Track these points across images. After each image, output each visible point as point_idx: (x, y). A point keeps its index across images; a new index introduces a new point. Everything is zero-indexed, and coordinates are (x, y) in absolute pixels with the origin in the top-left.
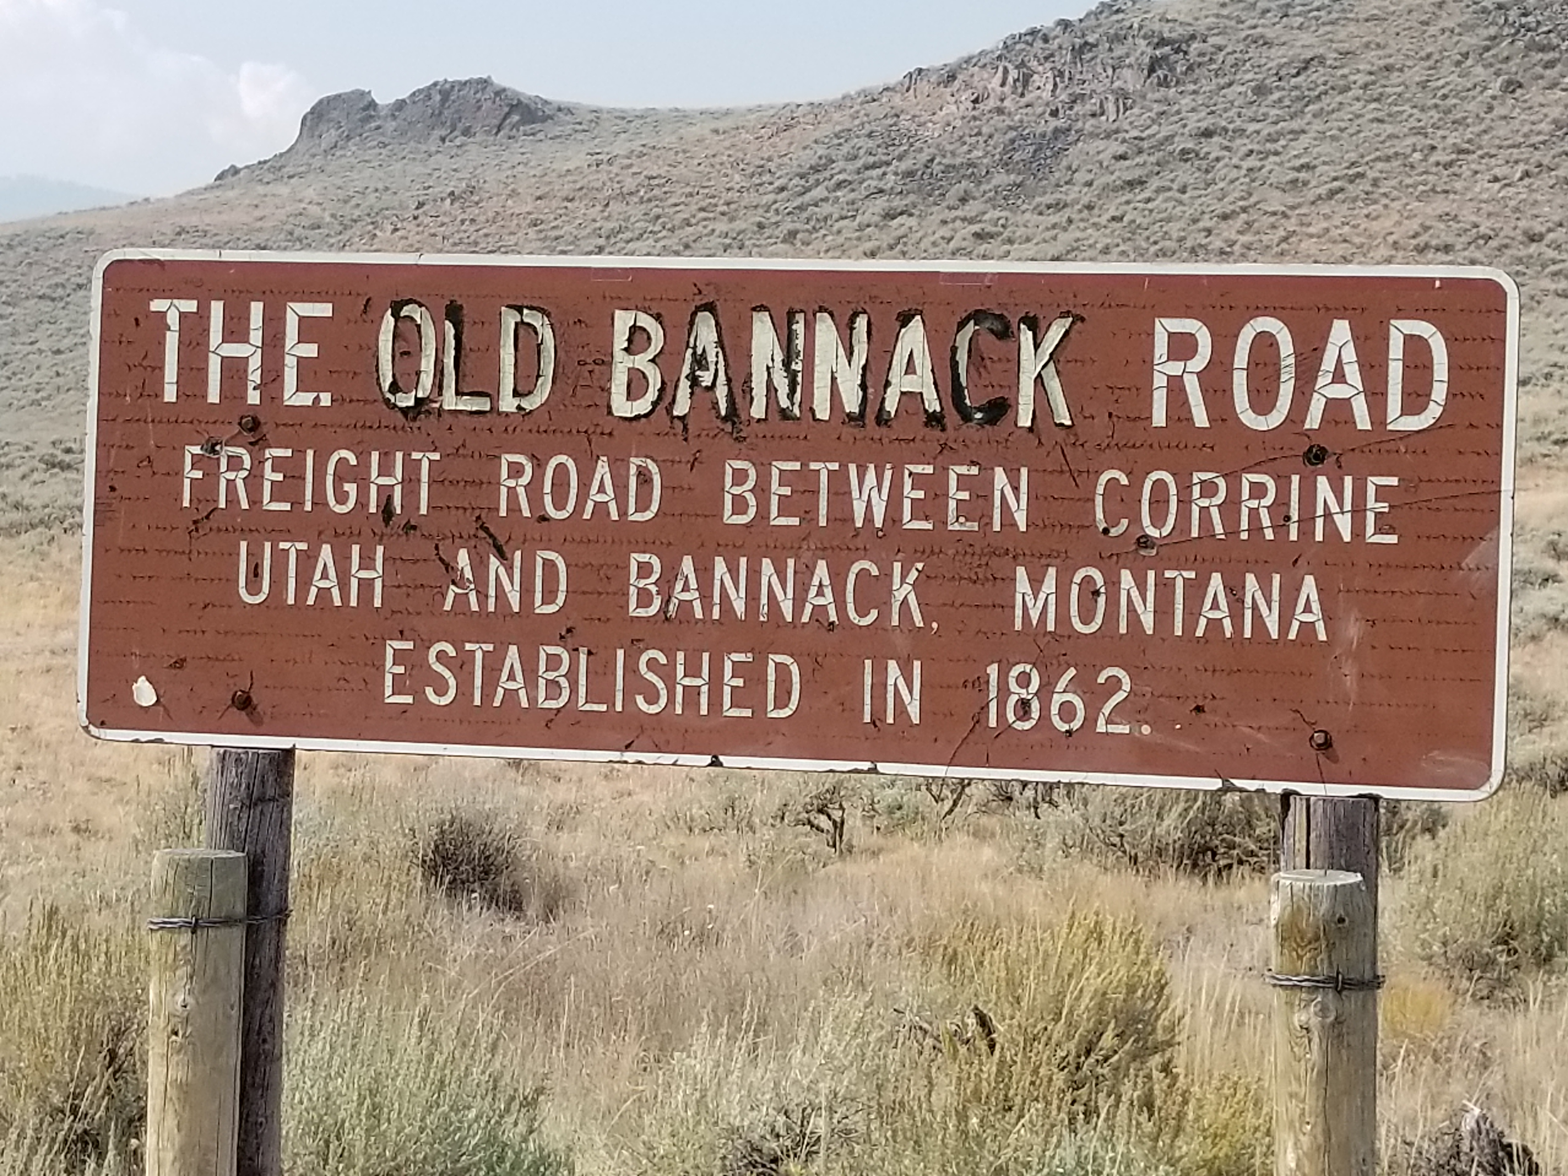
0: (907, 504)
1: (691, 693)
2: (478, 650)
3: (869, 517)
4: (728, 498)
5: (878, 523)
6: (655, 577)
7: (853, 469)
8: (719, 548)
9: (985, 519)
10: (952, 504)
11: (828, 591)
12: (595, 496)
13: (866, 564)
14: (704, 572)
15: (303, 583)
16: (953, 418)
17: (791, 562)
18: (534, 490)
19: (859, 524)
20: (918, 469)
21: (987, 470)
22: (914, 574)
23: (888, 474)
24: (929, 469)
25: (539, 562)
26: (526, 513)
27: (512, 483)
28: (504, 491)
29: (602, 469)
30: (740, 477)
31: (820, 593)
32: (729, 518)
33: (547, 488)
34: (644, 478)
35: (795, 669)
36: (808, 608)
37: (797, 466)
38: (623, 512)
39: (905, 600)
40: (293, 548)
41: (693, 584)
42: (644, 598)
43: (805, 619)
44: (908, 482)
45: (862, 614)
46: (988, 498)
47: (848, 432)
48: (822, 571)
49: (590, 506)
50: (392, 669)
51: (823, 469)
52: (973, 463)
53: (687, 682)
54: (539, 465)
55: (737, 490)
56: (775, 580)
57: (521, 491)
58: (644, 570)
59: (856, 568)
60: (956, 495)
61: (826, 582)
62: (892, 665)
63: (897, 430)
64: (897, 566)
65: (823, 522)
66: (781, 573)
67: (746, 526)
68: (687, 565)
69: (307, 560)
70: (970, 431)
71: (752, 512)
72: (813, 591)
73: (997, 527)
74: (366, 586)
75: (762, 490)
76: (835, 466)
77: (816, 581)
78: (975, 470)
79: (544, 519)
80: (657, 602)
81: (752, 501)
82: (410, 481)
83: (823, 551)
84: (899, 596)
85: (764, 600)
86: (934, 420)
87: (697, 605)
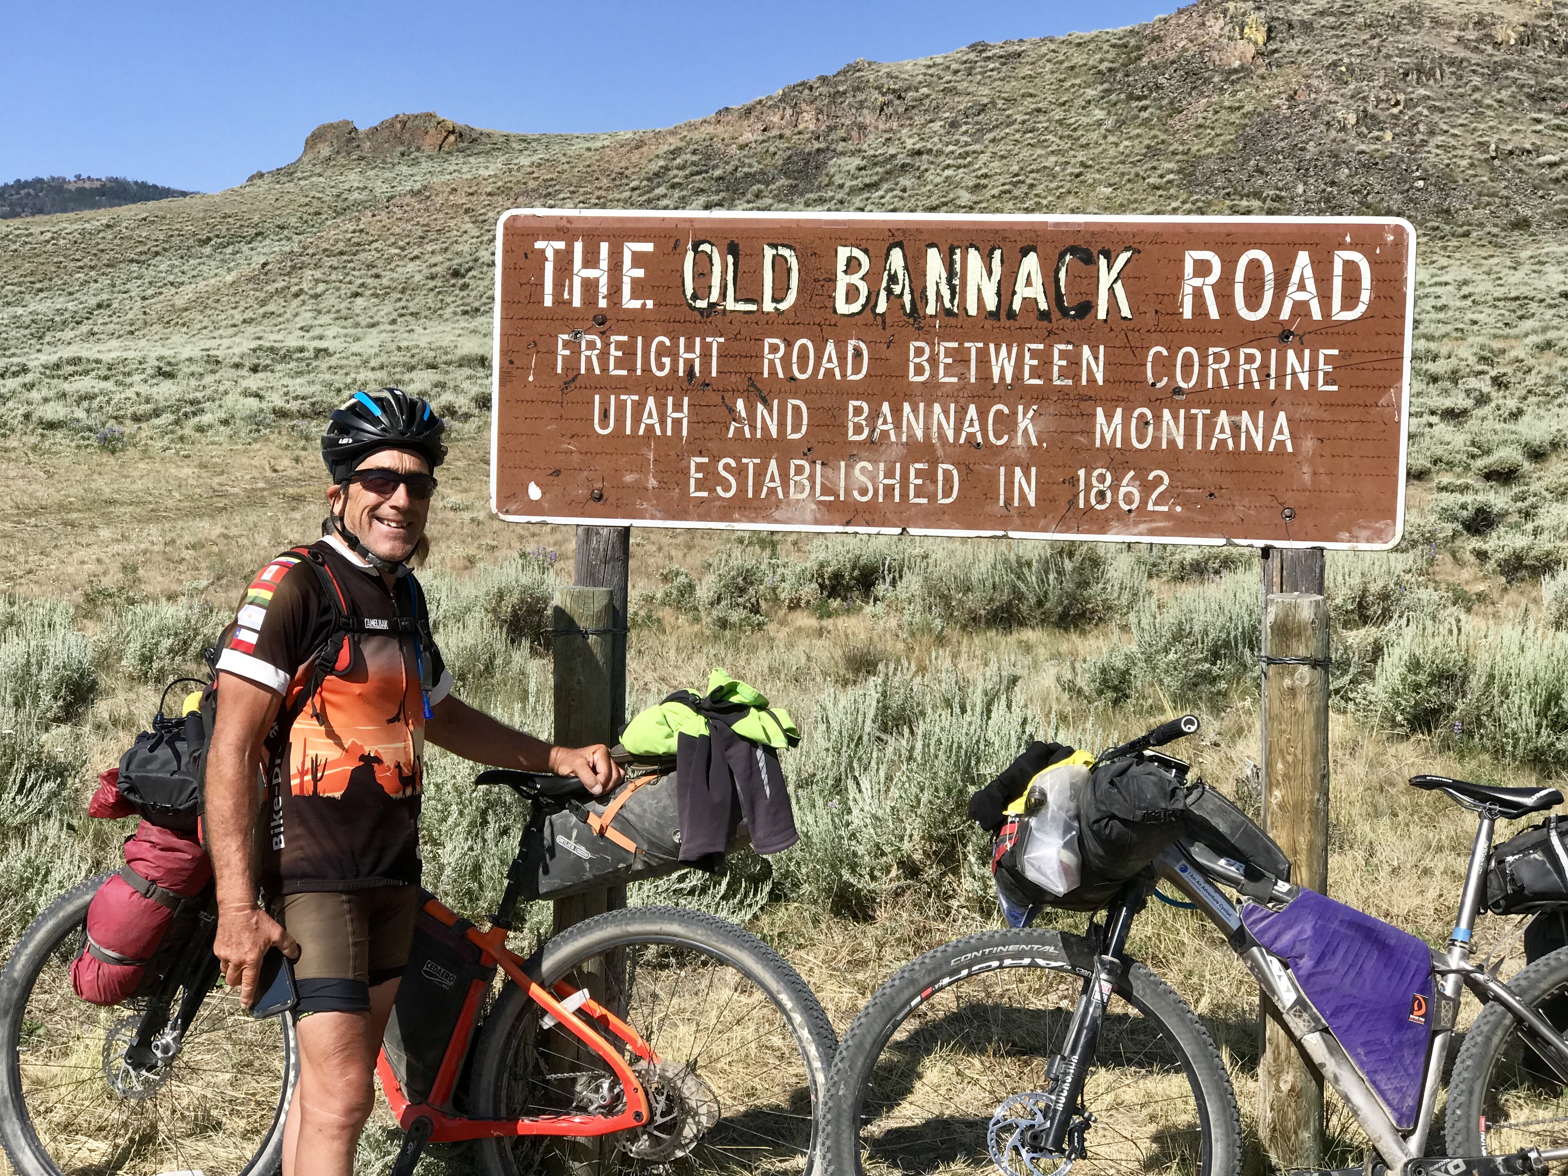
0: (1027, 369)
1: (889, 489)
2: (751, 463)
3: (1002, 377)
4: (912, 366)
5: (1009, 380)
6: (865, 415)
7: (992, 346)
8: (907, 397)
9: (1077, 377)
10: (1056, 368)
11: (976, 423)
12: (825, 365)
13: (1000, 406)
14: (897, 412)
15: (637, 420)
16: (1056, 314)
17: (952, 406)
18: (786, 361)
19: (996, 381)
20: (1033, 346)
21: (1078, 347)
22: (1031, 413)
23: (1015, 350)
24: (1041, 347)
25: (790, 407)
26: (781, 375)
27: (771, 356)
28: (766, 362)
29: (830, 347)
30: (919, 352)
31: (971, 425)
32: (913, 378)
33: (795, 359)
34: (858, 354)
35: (955, 472)
36: (964, 435)
37: (955, 345)
38: (844, 375)
39: (1026, 430)
40: (629, 399)
41: (889, 420)
42: (858, 429)
43: (962, 441)
44: (1027, 355)
45: (998, 437)
46: (1078, 364)
47: (988, 324)
48: (972, 411)
49: (822, 370)
50: (695, 475)
51: (973, 347)
52: (1068, 343)
53: (887, 481)
54: (789, 345)
55: (917, 360)
56: (942, 417)
57: (777, 362)
58: (858, 411)
59: (994, 409)
60: (1059, 363)
61: (975, 417)
62: (1018, 470)
63: (1020, 322)
64: (1021, 408)
65: (973, 380)
66: (946, 413)
67: (923, 383)
68: (886, 407)
69: (639, 407)
70: (1067, 322)
71: (927, 374)
72: (967, 423)
73: (1084, 382)
74: (677, 422)
75: (933, 361)
76: (981, 345)
77: (968, 418)
78: (1070, 347)
79: (793, 379)
80: (866, 431)
81: (927, 367)
82: (706, 355)
83: (973, 398)
84: (1021, 426)
85: (935, 429)
86: (1044, 316)
87: (892, 433)
